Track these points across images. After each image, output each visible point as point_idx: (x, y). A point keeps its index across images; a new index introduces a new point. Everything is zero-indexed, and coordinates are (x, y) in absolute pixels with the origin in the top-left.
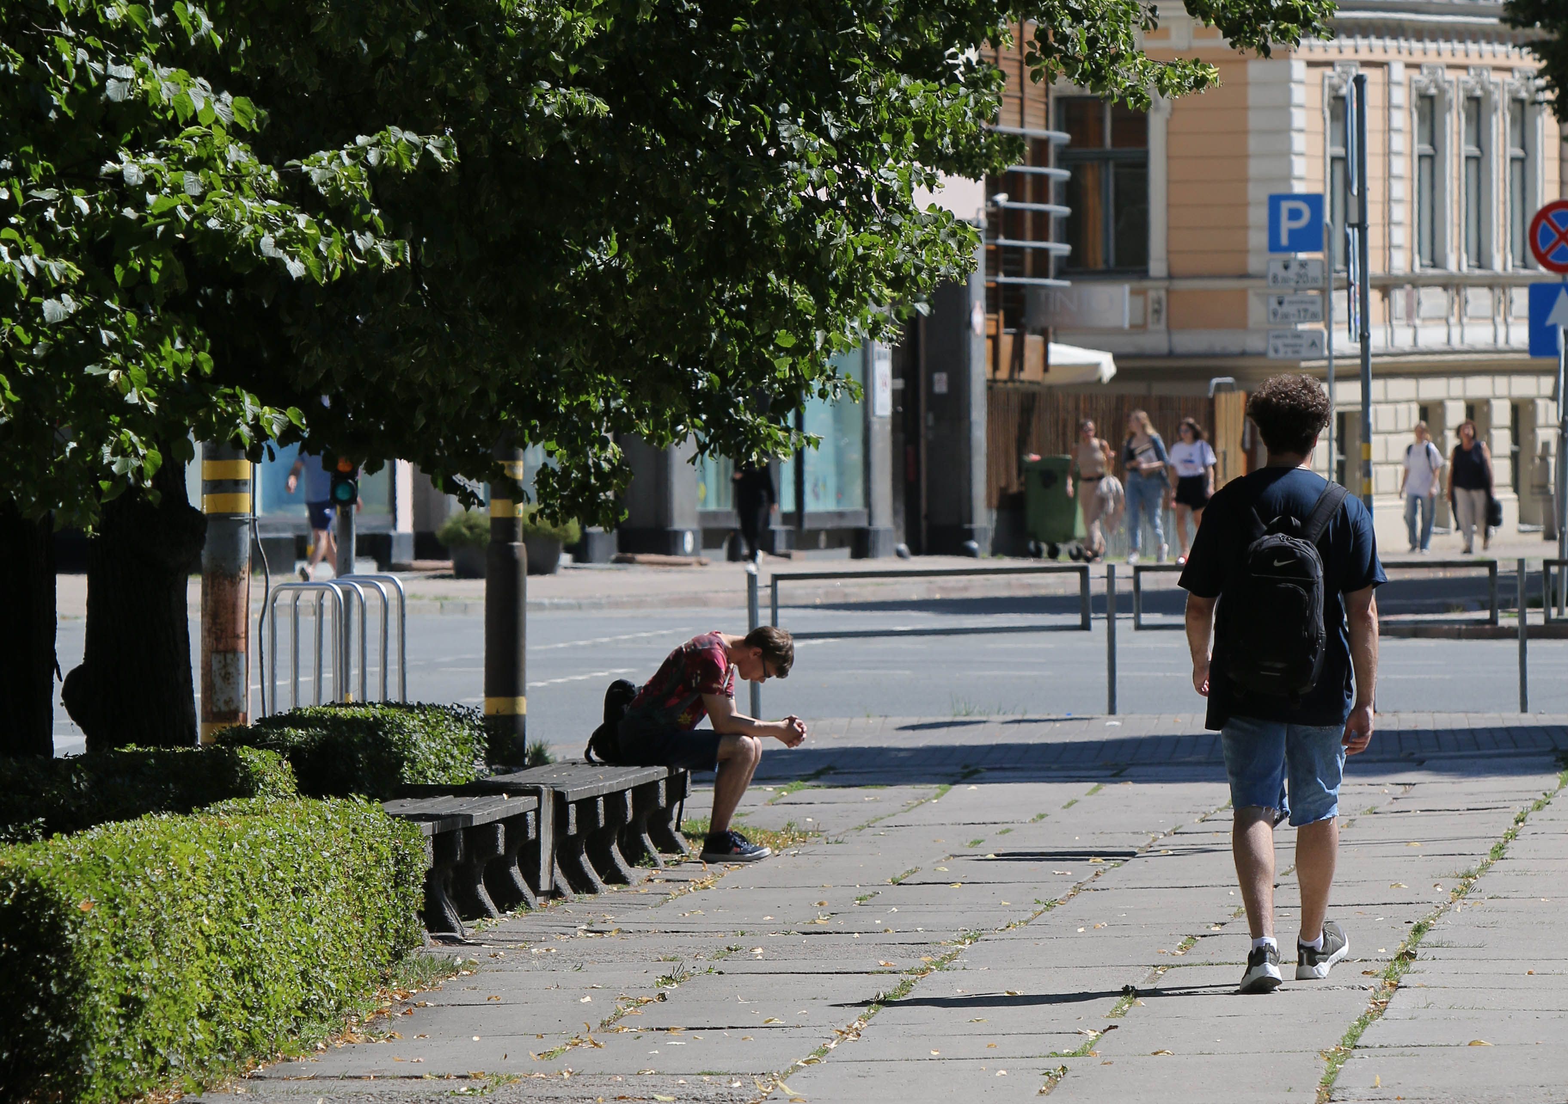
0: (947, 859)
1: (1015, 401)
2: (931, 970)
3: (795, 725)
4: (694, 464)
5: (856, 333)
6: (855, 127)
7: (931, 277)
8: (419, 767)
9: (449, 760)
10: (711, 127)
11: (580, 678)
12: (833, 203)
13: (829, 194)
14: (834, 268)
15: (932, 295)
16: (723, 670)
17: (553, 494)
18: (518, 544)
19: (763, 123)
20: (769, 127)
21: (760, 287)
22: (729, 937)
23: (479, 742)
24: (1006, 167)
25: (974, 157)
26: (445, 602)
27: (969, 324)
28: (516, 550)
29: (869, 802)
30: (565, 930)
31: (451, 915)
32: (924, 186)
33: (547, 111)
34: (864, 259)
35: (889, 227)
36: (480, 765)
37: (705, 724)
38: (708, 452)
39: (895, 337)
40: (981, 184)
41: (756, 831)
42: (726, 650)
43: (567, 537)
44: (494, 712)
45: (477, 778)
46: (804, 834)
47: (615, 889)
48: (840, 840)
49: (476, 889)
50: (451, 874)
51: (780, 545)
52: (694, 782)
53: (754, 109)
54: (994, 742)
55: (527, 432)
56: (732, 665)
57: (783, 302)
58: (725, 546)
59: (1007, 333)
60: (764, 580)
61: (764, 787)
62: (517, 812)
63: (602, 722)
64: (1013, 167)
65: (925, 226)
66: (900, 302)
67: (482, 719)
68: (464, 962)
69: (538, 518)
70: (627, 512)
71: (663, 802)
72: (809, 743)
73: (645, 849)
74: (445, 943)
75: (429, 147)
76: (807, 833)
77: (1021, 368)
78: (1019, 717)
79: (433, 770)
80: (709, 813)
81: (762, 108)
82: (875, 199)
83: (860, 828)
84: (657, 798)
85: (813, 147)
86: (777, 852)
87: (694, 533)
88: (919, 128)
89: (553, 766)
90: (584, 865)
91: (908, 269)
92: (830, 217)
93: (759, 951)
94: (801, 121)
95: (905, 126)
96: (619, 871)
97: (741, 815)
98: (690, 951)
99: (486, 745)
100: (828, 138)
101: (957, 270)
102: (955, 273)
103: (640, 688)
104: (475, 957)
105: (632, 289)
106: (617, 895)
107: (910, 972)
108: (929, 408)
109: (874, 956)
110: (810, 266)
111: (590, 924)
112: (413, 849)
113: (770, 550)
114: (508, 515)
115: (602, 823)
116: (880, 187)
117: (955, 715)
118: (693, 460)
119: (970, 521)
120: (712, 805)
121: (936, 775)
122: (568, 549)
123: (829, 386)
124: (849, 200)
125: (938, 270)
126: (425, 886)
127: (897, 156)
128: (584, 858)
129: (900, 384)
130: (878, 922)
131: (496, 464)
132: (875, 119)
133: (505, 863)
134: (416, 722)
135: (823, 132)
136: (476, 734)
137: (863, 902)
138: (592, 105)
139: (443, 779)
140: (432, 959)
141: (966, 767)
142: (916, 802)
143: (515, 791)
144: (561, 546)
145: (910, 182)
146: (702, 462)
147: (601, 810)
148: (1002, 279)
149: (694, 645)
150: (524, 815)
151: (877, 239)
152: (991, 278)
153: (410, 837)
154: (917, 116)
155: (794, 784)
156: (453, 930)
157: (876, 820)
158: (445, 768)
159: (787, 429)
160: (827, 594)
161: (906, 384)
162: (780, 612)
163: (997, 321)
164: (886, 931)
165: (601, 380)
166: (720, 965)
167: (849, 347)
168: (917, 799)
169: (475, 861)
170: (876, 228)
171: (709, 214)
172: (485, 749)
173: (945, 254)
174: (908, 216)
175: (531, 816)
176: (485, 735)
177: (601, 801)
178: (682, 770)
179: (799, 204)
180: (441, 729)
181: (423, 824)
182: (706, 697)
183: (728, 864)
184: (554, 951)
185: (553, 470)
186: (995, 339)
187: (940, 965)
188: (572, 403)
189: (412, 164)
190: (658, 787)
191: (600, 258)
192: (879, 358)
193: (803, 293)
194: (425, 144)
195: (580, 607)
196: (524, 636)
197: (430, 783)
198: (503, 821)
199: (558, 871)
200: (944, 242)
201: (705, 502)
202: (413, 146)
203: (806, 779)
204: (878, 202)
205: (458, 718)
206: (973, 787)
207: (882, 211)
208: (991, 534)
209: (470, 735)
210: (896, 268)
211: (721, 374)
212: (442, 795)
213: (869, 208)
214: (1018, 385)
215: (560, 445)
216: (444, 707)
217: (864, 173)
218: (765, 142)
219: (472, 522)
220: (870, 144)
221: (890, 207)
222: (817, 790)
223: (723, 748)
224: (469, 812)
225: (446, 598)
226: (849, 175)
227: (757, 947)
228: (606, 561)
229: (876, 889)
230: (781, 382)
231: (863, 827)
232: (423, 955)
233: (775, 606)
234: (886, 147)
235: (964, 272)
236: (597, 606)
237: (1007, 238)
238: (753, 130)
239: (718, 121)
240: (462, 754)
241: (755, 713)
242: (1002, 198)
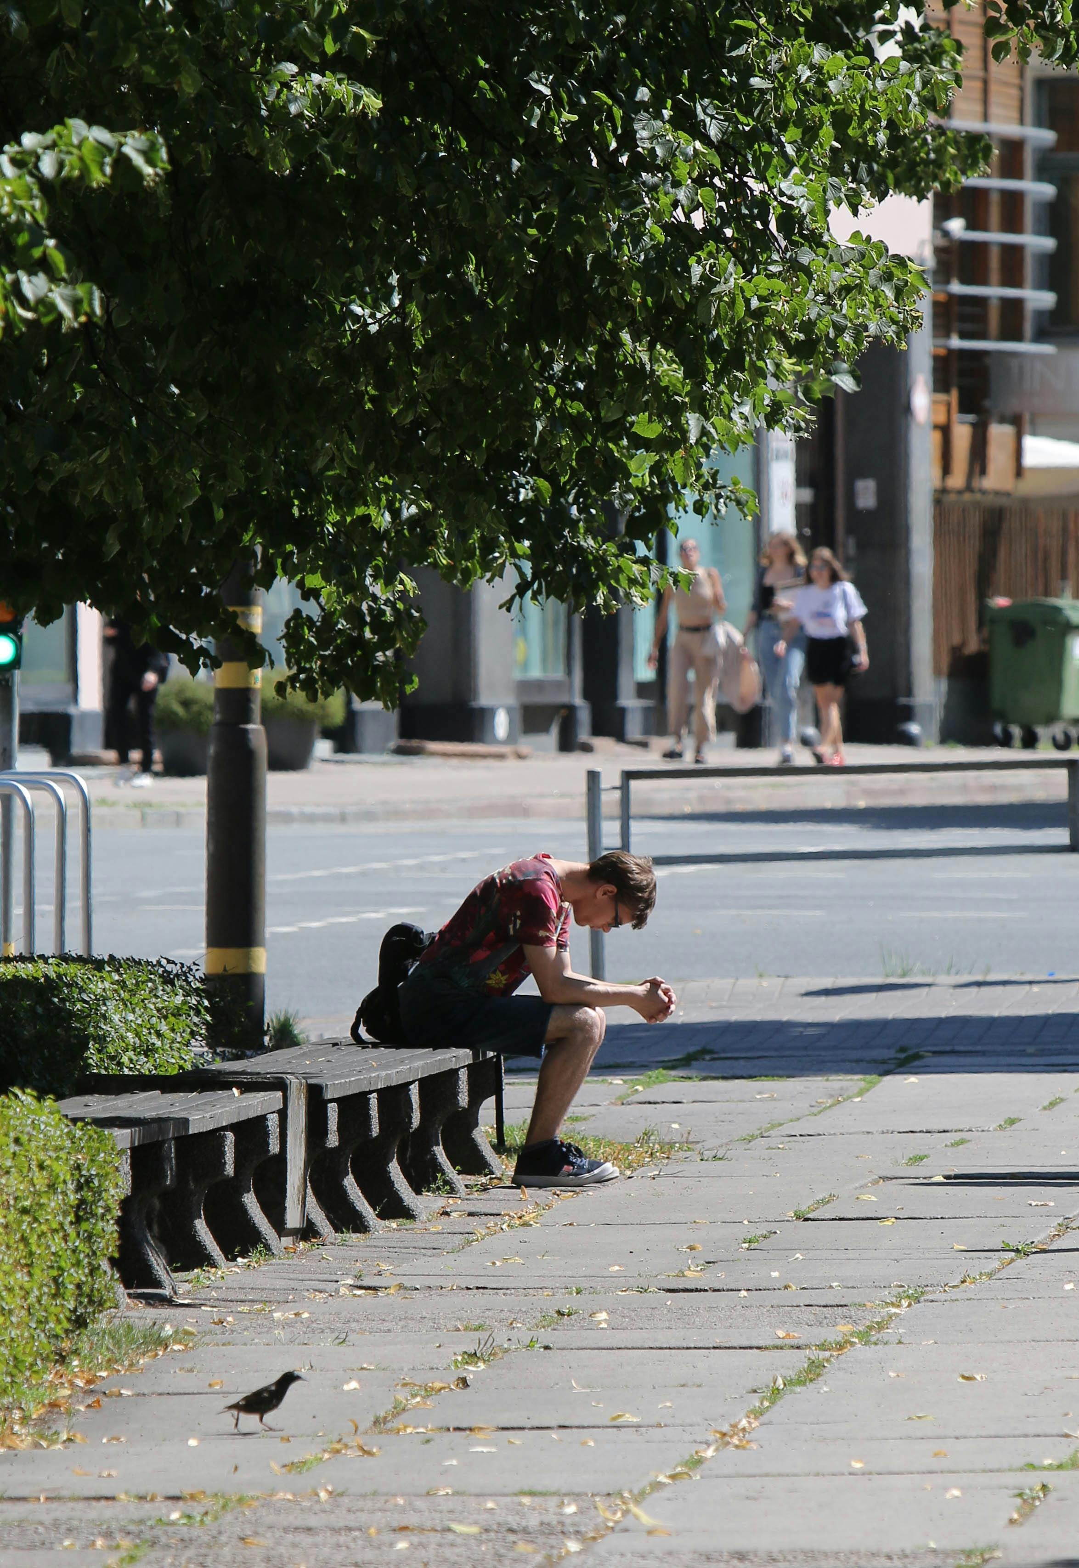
0: (875, 1182)
1: (975, 521)
2: (852, 1344)
3: (660, 992)
4: (509, 610)
5: (746, 419)
6: (747, 124)
7: (857, 340)
8: (111, 1049)
9: (154, 1039)
10: (534, 124)
11: (344, 920)
12: (713, 233)
13: (708, 221)
14: (715, 326)
15: (857, 364)
16: (554, 912)
17: (310, 652)
18: (255, 728)
19: (611, 117)
20: (619, 123)
21: (606, 355)
22: (559, 1296)
23: (198, 1013)
24: (963, 180)
25: (918, 164)
26: (148, 810)
27: (908, 409)
28: (251, 736)
29: (761, 1100)
30: (321, 1285)
31: (158, 1264)
32: (844, 206)
33: (293, 109)
34: (759, 314)
35: (795, 267)
36: (199, 1047)
37: (529, 988)
38: (529, 593)
39: (803, 425)
40: (927, 205)
41: (598, 1141)
42: (559, 883)
43: (325, 716)
44: (220, 970)
45: (194, 1065)
46: (667, 1148)
47: (394, 1225)
48: (720, 1155)
49: (192, 1227)
50: (157, 1203)
51: (634, 727)
52: (509, 1071)
53: (599, 99)
54: (943, 1015)
55: (279, 561)
56: (566, 905)
57: (637, 374)
58: (555, 730)
59: (962, 423)
60: (610, 779)
61: (609, 1079)
62: (252, 1114)
63: (376, 984)
64: (973, 180)
65: (846, 265)
66: (811, 375)
67: (202, 981)
68: (176, 1332)
69: (289, 690)
70: (416, 679)
71: (463, 1100)
72: (678, 1015)
73: (437, 1168)
74: (149, 1304)
75: (126, 150)
76: (671, 1145)
77: (983, 472)
78: (979, 978)
79: (131, 1054)
80: (528, 1114)
81: (610, 95)
82: (773, 226)
83: (751, 1139)
84: (455, 1094)
85: (684, 154)
86: (628, 1173)
87: (509, 711)
88: (841, 121)
89: (305, 1049)
90: (349, 1191)
91: (824, 327)
92: (710, 255)
93: (603, 1316)
94: (667, 113)
95: (821, 118)
96: (401, 1200)
97: (576, 1119)
98: (503, 1315)
99: (209, 1018)
100: (706, 139)
101: (894, 327)
102: (891, 332)
103: (431, 936)
104: (191, 1324)
105: (424, 358)
106: (397, 1235)
107: (822, 1347)
108: (849, 531)
109: (770, 1324)
110: (679, 323)
111: (358, 1277)
112: (101, 1167)
113: (620, 736)
114: (241, 685)
115: (375, 1131)
116: (780, 210)
117: (887, 976)
118: (508, 605)
119: (909, 693)
120: (533, 1104)
121: (858, 1061)
122: (328, 733)
123: (708, 497)
124: (738, 229)
125: (866, 328)
126: (119, 1221)
127: (807, 162)
128: (350, 1182)
129: (807, 495)
130: (775, 1274)
131: (226, 611)
132: (777, 110)
133: (235, 1187)
134: (107, 985)
135: (697, 131)
136: (193, 1001)
137: (753, 1246)
138: (357, 98)
139: (146, 1067)
140: (130, 1328)
141: (903, 1050)
142: (830, 1102)
143: (250, 1086)
144: (317, 728)
145: (826, 201)
146: (521, 609)
147: (374, 1112)
148: (956, 342)
149: (513, 875)
150: (262, 1119)
151: (778, 285)
152: (941, 341)
153: (98, 1151)
154: (838, 102)
155: (654, 1073)
156: (158, 1284)
157: (773, 1127)
158: (148, 1051)
159: (645, 561)
160: (702, 799)
161: (816, 496)
162: (635, 827)
163: (949, 405)
164: (786, 1287)
165: (386, 484)
166: (546, 1336)
167: (737, 441)
168: (831, 1096)
169: (192, 1186)
170: (774, 269)
171: (530, 251)
172: (206, 1023)
173: (877, 305)
174: (821, 251)
175: (273, 1121)
176: (206, 1003)
177: (373, 1099)
178: (491, 1054)
179: (661, 237)
180: (144, 994)
181: (117, 1132)
182: (530, 950)
183: (557, 1190)
184: (305, 1315)
185: (309, 618)
186: (945, 430)
187: (865, 1337)
188: (343, 518)
189: (104, 174)
190: (458, 1079)
191: (372, 316)
192: (777, 458)
193: (671, 362)
194: (121, 145)
195: (343, 818)
196: (263, 862)
197: (126, 1071)
198: (232, 1127)
199: (311, 1199)
200: (875, 288)
201: (525, 666)
202: (103, 149)
203: (671, 1066)
204: (778, 231)
205: (168, 979)
206: (913, 1079)
207: (783, 243)
208: (938, 715)
209: (185, 1003)
210: (807, 327)
211: (552, 479)
212: (144, 1090)
213: (764, 240)
214: (978, 496)
215: (327, 578)
216: (148, 963)
217: (757, 187)
218: (613, 145)
219: (189, 694)
220: (766, 148)
221: (796, 238)
222: (688, 1083)
223: (555, 1024)
224: (183, 1115)
225: (149, 805)
226: (737, 189)
227: (601, 1311)
228: (382, 750)
229: (773, 1227)
230: (640, 491)
231: (753, 1138)
232: (116, 1321)
233: (625, 818)
234: (790, 150)
235: (904, 330)
236: (369, 816)
237: (964, 281)
238: (597, 127)
239: (545, 115)
240: (173, 1030)
241: (597, 972)
242: (956, 226)
